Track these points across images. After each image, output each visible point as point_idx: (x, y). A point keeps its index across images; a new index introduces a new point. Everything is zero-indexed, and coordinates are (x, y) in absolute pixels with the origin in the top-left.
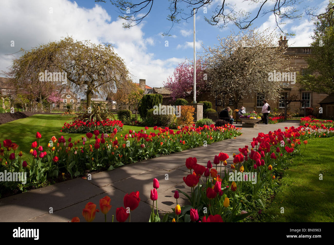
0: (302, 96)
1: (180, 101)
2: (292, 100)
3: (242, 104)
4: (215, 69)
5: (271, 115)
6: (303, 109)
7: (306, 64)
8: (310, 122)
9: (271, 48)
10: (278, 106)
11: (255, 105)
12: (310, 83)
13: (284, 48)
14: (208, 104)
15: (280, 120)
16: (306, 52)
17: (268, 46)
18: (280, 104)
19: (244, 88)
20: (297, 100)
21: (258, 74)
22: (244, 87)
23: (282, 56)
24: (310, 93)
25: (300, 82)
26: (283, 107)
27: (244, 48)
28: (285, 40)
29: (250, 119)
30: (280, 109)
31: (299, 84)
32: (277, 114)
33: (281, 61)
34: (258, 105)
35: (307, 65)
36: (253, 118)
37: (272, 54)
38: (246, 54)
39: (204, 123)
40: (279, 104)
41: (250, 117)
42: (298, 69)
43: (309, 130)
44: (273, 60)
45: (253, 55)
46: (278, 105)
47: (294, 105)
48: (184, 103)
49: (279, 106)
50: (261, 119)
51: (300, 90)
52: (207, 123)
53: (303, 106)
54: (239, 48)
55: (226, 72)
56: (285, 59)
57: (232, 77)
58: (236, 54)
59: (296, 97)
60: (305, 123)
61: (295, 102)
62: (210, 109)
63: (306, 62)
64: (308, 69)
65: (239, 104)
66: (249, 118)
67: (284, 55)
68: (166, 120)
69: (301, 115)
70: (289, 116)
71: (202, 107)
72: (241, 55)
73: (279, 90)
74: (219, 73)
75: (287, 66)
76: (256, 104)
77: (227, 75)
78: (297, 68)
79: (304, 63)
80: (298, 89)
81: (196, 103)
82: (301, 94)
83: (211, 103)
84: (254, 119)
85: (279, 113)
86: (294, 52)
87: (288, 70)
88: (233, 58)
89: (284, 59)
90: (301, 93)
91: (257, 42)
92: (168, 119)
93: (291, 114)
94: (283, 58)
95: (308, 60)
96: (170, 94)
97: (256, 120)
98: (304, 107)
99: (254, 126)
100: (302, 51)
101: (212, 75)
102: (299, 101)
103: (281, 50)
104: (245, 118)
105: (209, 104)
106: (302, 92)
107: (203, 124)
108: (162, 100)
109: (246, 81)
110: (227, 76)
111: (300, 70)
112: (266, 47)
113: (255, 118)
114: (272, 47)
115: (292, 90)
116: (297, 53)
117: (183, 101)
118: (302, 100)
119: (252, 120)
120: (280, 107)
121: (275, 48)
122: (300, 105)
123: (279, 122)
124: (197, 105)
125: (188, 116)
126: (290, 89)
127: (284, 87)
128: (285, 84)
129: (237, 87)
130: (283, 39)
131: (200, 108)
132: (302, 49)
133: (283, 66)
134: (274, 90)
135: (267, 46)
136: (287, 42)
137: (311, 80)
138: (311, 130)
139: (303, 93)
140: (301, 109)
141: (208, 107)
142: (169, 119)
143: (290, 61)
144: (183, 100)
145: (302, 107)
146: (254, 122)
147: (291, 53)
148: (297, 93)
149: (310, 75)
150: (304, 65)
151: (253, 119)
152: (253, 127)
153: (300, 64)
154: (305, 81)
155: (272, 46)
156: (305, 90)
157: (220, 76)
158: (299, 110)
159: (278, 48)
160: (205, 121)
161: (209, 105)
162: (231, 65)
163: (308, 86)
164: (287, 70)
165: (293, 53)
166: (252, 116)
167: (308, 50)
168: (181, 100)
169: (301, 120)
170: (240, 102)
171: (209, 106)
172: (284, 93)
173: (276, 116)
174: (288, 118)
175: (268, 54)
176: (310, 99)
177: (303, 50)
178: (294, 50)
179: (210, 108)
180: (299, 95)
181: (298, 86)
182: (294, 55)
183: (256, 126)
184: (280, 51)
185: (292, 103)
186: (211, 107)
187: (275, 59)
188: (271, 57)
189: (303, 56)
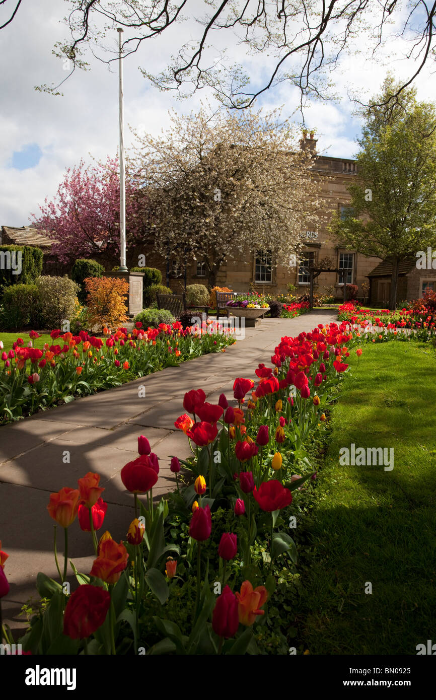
0: (339, 260)
1: (85, 266)
2: (323, 269)
3: (224, 274)
4: (165, 190)
5: (284, 299)
6: (342, 288)
7: (347, 195)
8: (355, 313)
9: (287, 154)
10: (296, 280)
11: (252, 278)
12: (353, 236)
13: (310, 156)
14: (153, 274)
15: (301, 311)
16: (347, 170)
17: (281, 147)
18: (300, 277)
19: (230, 239)
20: (332, 268)
21: (260, 208)
22: (230, 237)
23: (306, 175)
24: (352, 255)
25: (337, 233)
26: (307, 283)
27: (232, 147)
28: (311, 140)
29: (248, 309)
30: (299, 287)
31: (335, 235)
32: (294, 297)
33: (304, 184)
34: (258, 279)
35: (349, 198)
36: (255, 306)
37: (287, 168)
38: (236, 161)
39: (153, 319)
40: (298, 277)
41: (248, 303)
42: (335, 204)
43: (356, 330)
44: (289, 182)
45: (250, 166)
46: (296, 278)
47: (326, 279)
48: (95, 271)
49: (298, 280)
50: (270, 309)
51: (337, 249)
52: (159, 318)
53: (340, 282)
54: (220, 147)
55: (191, 199)
56: (312, 181)
57: (205, 213)
58: (213, 158)
59: (330, 262)
60: (346, 315)
61: (328, 273)
62: (158, 286)
63: (348, 191)
64: (352, 206)
65: (219, 274)
66: (246, 307)
67: (309, 171)
68: (55, 314)
69: (336, 300)
70: (316, 301)
71: (142, 282)
72: (224, 163)
73: (300, 246)
74: (175, 200)
75: (315, 196)
76: (254, 274)
77: (193, 205)
78: (333, 203)
79: (343, 193)
80: (333, 246)
81: (126, 271)
82: (337, 257)
83: (158, 271)
84: (255, 310)
85: (298, 295)
86: (327, 167)
87: (317, 204)
88: (206, 168)
89: (310, 181)
90: (337, 255)
91: (257, 135)
92: (61, 310)
93: (320, 297)
94: (307, 177)
95: (352, 188)
96: (50, 247)
97: (260, 310)
98: (342, 284)
99: (256, 324)
100: (342, 167)
101: (160, 203)
102: (335, 271)
103: (305, 161)
104: (237, 306)
105: (156, 274)
106: (341, 251)
107: (151, 321)
108: (41, 262)
109: (235, 222)
110: (192, 209)
111: (337, 207)
112: (276, 150)
113: (258, 307)
114: (289, 152)
115: (322, 247)
116: (334, 170)
117: (92, 266)
118: (339, 268)
119: (252, 311)
120: (300, 283)
121: (294, 154)
122: (335, 279)
123: (301, 314)
124: (130, 277)
125: (113, 302)
126: (318, 246)
127: (308, 241)
128: (310, 235)
129: (214, 237)
130: (309, 138)
131: (136, 283)
132: (341, 163)
133: (308, 194)
134: (290, 247)
135: (278, 148)
136: (315, 144)
137: (355, 228)
138: (361, 330)
139: (341, 255)
140: (337, 288)
141: (153, 281)
142: (65, 310)
143: (321, 186)
144: (92, 262)
145: (340, 284)
146: (255, 315)
147: (322, 169)
148: (332, 256)
149: (355, 220)
150: (344, 198)
151: (253, 309)
152: (254, 326)
153: (338, 194)
154: (346, 230)
155: (287, 149)
156: (344, 249)
157: (177, 207)
158: (334, 289)
159: (300, 155)
160: (155, 314)
161: (154, 276)
162: (202, 184)
163: (350, 241)
164: (314, 205)
165: (325, 169)
166: (251, 303)
167: (352, 166)
168: (88, 263)
169: (340, 309)
170: (221, 271)
171: (156, 279)
172: (308, 253)
173: (293, 302)
174: (315, 306)
175: (279, 167)
176: (353, 267)
177: (343, 164)
178: (327, 163)
179: (156, 283)
180: (335, 257)
181: (334, 241)
182: (328, 174)
183: (260, 324)
184: (303, 162)
185: (323, 275)
186: (159, 282)
187: (292, 179)
188: (285, 173)
189: (344, 179)
